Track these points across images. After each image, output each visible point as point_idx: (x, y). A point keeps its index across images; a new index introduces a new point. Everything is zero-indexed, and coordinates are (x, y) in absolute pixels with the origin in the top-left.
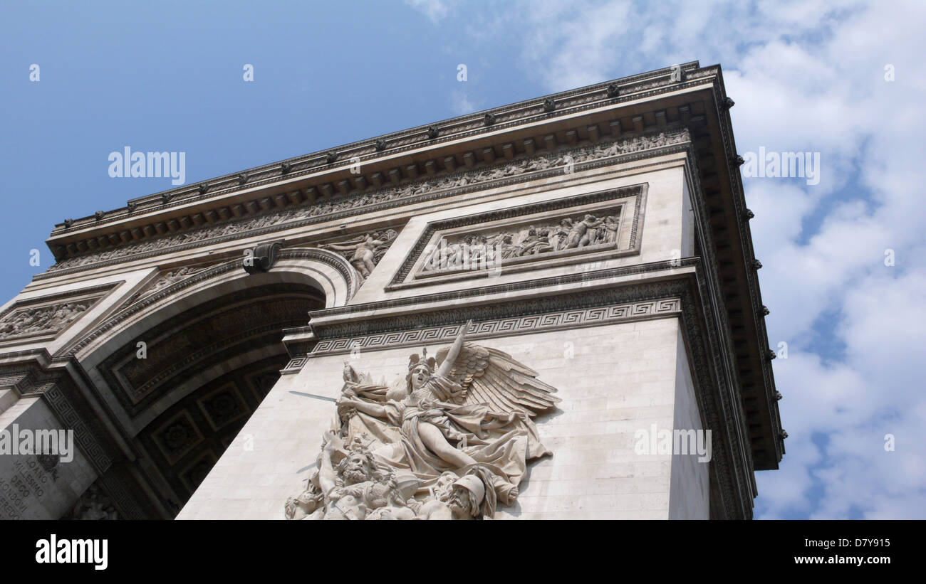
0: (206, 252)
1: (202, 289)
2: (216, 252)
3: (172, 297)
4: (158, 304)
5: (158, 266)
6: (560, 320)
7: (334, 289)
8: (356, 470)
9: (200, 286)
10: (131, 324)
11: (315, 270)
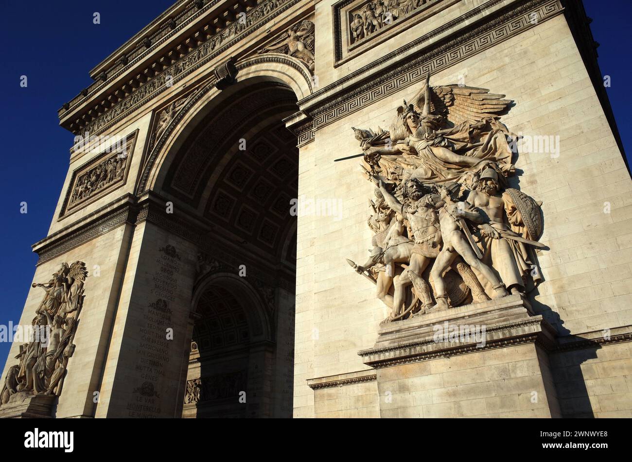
0: (180, 87)
1: (195, 113)
2: (188, 85)
3: (179, 126)
4: (173, 135)
5: (153, 110)
6: (477, 45)
7: (292, 79)
8: (415, 192)
9: (193, 112)
10: (165, 155)
11: (267, 70)
